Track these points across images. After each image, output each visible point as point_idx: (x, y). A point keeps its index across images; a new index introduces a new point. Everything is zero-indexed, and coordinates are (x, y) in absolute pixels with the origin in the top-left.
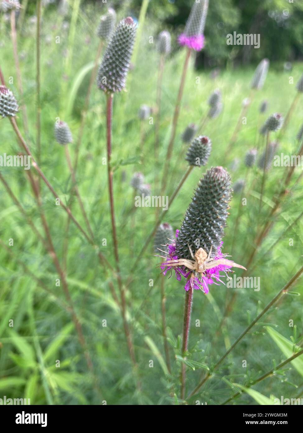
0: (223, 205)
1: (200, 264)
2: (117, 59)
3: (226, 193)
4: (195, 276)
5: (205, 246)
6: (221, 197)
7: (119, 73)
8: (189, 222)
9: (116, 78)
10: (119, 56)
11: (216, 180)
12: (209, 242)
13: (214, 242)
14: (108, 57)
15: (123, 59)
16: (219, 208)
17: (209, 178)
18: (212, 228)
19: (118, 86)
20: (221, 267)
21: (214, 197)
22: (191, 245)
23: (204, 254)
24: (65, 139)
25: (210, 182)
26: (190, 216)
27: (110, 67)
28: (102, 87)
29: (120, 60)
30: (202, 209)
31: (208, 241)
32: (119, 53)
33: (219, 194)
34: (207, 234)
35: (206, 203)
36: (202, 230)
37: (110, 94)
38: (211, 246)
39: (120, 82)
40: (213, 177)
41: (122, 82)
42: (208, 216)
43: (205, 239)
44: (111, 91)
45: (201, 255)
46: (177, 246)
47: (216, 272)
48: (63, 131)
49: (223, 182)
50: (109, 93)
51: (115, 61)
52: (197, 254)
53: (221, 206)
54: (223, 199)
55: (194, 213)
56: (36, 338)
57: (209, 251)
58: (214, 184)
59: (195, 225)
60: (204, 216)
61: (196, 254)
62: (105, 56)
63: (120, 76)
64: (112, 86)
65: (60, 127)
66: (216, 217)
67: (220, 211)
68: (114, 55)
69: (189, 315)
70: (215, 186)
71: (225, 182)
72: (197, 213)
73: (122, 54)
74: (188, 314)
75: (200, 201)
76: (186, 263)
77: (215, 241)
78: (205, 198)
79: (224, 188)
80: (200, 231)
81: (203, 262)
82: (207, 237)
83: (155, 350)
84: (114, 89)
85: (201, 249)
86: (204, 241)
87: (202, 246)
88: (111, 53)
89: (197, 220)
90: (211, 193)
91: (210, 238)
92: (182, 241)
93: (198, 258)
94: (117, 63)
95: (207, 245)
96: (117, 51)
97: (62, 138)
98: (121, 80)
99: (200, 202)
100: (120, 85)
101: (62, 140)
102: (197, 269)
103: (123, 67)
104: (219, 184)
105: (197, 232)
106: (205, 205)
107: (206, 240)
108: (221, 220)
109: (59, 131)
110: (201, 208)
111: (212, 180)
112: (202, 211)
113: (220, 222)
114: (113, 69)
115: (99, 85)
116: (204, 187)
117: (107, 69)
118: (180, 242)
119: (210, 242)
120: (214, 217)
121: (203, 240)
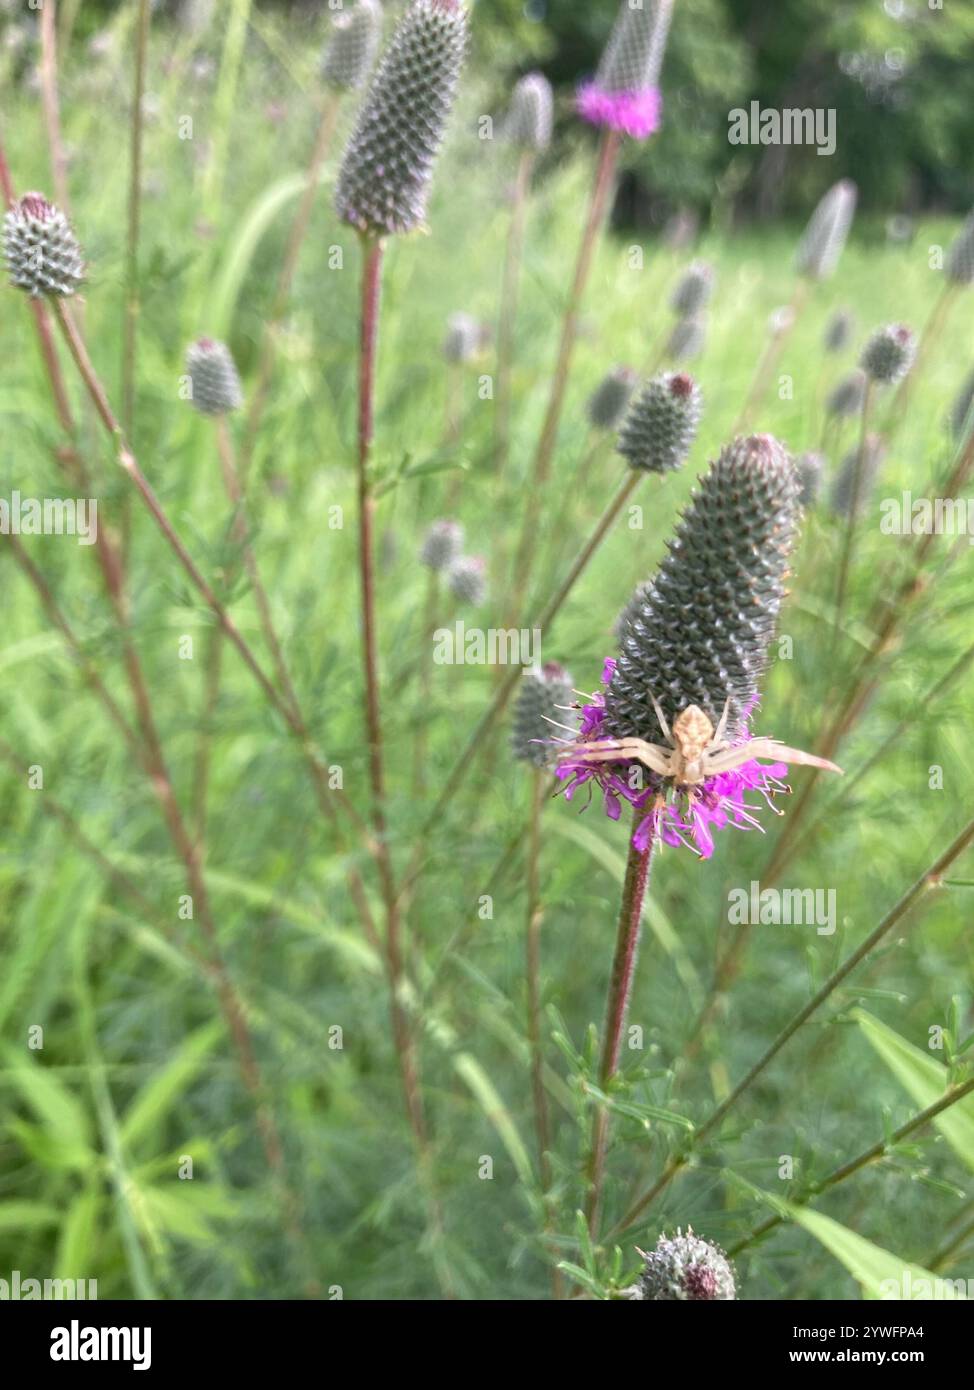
0: (771, 563)
1: (689, 757)
2: (402, 125)
3: (782, 519)
4: (668, 802)
5: (706, 700)
6: (768, 533)
7: (407, 171)
8: (655, 621)
9: (398, 187)
10: (410, 113)
11: (753, 473)
12: (717, 685)
13: (735, 686)
14: (375, 116)
15: (421, 123)
16: (758, 570)
17: (731, 470)
18: (732, 638)
19: (402, 213)
20: (748, 777)
21: (745, 533)
22: (660, 697)
23: (704, 724)
24: (219, 396)
25: (734, 483)
26: (660, 601)
27: (381, 150)
28: (353, 216)
29: (414, 128)
30: (704, 575)
31: (717, 682)
32: (412, 104)
33: (762, 524)
34: (716, 660)
35: (717, 555)
36: (698, 645)
37: (377, 238)
38: (725, 700)
39: (411, 200)
40: (743, 468)
41: (416, 201)
42: (725, 597)
43: (707, 677)
44: (381, 229)
45: (693, 728)
46: (609, 708)
47: (736, 792)
48: (213, 371)
49: (774, 482)
50: (372, 234)
51: (397, 131)
52: (682, 723)
53: (766, 563)
54: (771, 541)
55: (675, 590)
56: (97, 1072)
57: (717, 717)
58: (748, 487)
59: (677, 629)
60: (709, 597)
61: (678, 725)
62: (364, 113)
63: (410, 181)
64: (385, 212)
65: (205, 356)
66: (746, 602)
67: (760, 583)
68: (393, 111)
69: (632, 946)
70: (749, 494)
71: (781, 482)
72: (686, 588)
73: (420, 106)
74: (630, 944)
75: (696, 548)
76: (641, 749)
77: (738, 683)
78: (715, 536)
79: (776, 502)
80: (691, 650)
81: (699, 751)
82: (715, 667)
83: (490, 1099)
84: (389, 222)
85: (694, 710)
86: (705, 683)
87: (696, 699)
88: (384, 105)
89: (685, 613)
90: (736, 519)
91: (723, 674)
92: (627, 688)
93: (684, 738)
94: (404, 136)
95: (713, 698)
96: (405, 97)
97: (208, 393)
98: (411, 195)
99: (697, 553)
100: (409, 212)
101: (207, 398)
102: (678, 773)
103: (420, 151)
104: (764, 489)
105: (683, 653)
106: (715, 559)
107: (709, 681)
108: (762, 613)
109: (201, 370)
110: (699, 571)
111: (739, 477)
112: (701, 579)
113: (759, 620)
114: (389, 154)
115: (341, 209)
116: (712, 501)
117: (370, 157)
118: (623, 689)
119: (721, 685)
120: (741, 601)
121: (700, 680)
